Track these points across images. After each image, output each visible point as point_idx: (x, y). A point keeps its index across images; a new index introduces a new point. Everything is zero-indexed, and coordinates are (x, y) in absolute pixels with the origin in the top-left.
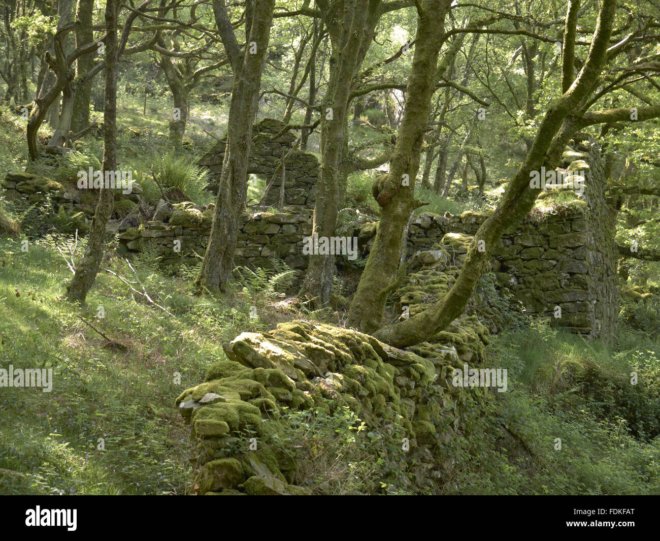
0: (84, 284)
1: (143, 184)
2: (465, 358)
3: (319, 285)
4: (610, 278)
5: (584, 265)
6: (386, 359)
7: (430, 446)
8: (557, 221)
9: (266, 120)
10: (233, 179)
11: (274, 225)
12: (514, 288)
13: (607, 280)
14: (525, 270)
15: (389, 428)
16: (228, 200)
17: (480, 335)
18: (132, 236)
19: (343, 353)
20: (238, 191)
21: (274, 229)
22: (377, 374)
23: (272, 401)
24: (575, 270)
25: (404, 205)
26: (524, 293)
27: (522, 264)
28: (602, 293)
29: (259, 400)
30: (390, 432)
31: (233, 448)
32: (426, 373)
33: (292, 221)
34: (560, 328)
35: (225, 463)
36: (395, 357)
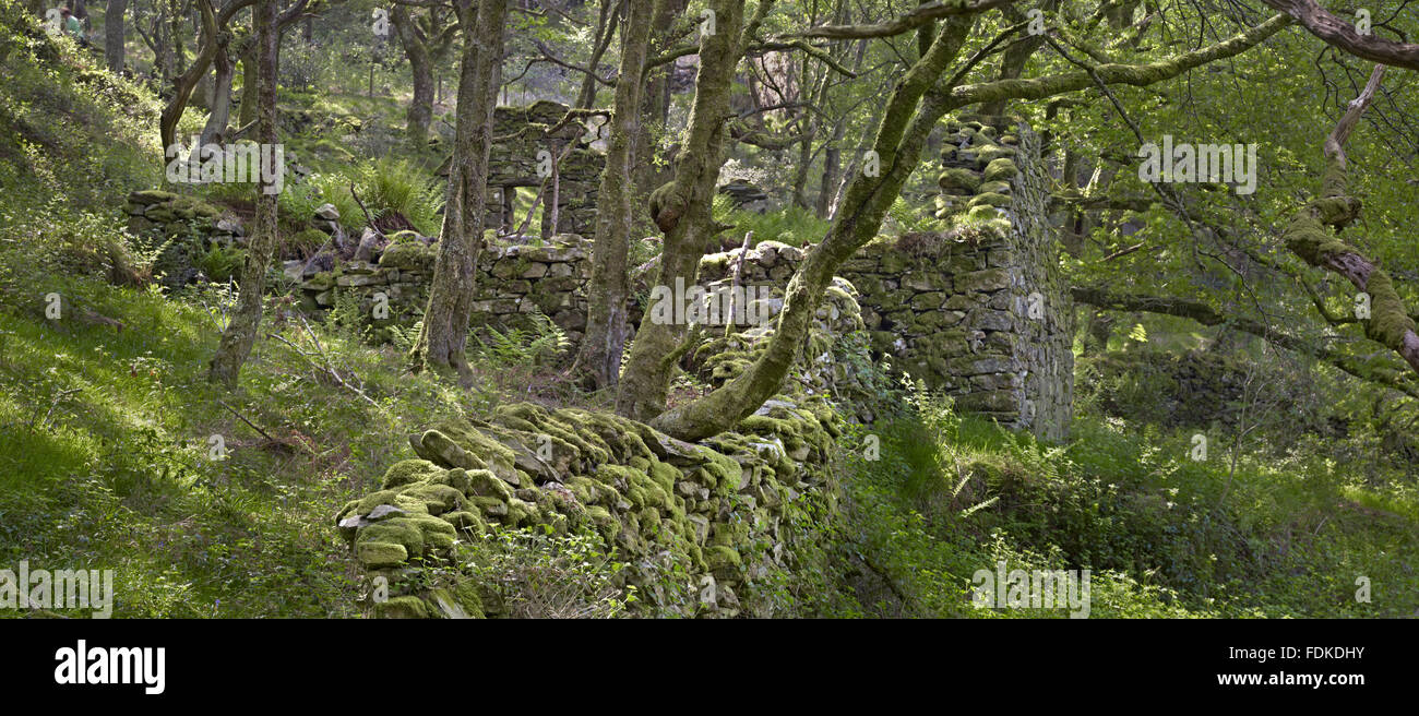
0: (235, 357)
1: (340, 205)
2: (798, 457)
3: (603, 354)
4: (1052, 338)
5: (1005, 317)
6: (664, 457)
7: (733, 583)
8: (965, 252)
9: (540, 103)
10: (465, 195)
11: (537, 265)
12: (900, 354)
13: (1048, 340)
14: (918, 327)
15: (665, 556)
16: (458, 226)
17: (823, 423)
18: (323, 284)
19: (592, 447)
20: (474, 213)
21: (539, 271)
22: (648, 478)
23: (474, 515)
24: (993, 326)
25: (698, 230)
26: (916, 362)
27: (913, 317)
28: (1038, 359)
29: (454, 514)
30: (667, 562)
31: (413, 582)
32: (727, 476)
33: (565, 258)
34: (971, 413)
35: (400, 603)
36: (677, 453)
